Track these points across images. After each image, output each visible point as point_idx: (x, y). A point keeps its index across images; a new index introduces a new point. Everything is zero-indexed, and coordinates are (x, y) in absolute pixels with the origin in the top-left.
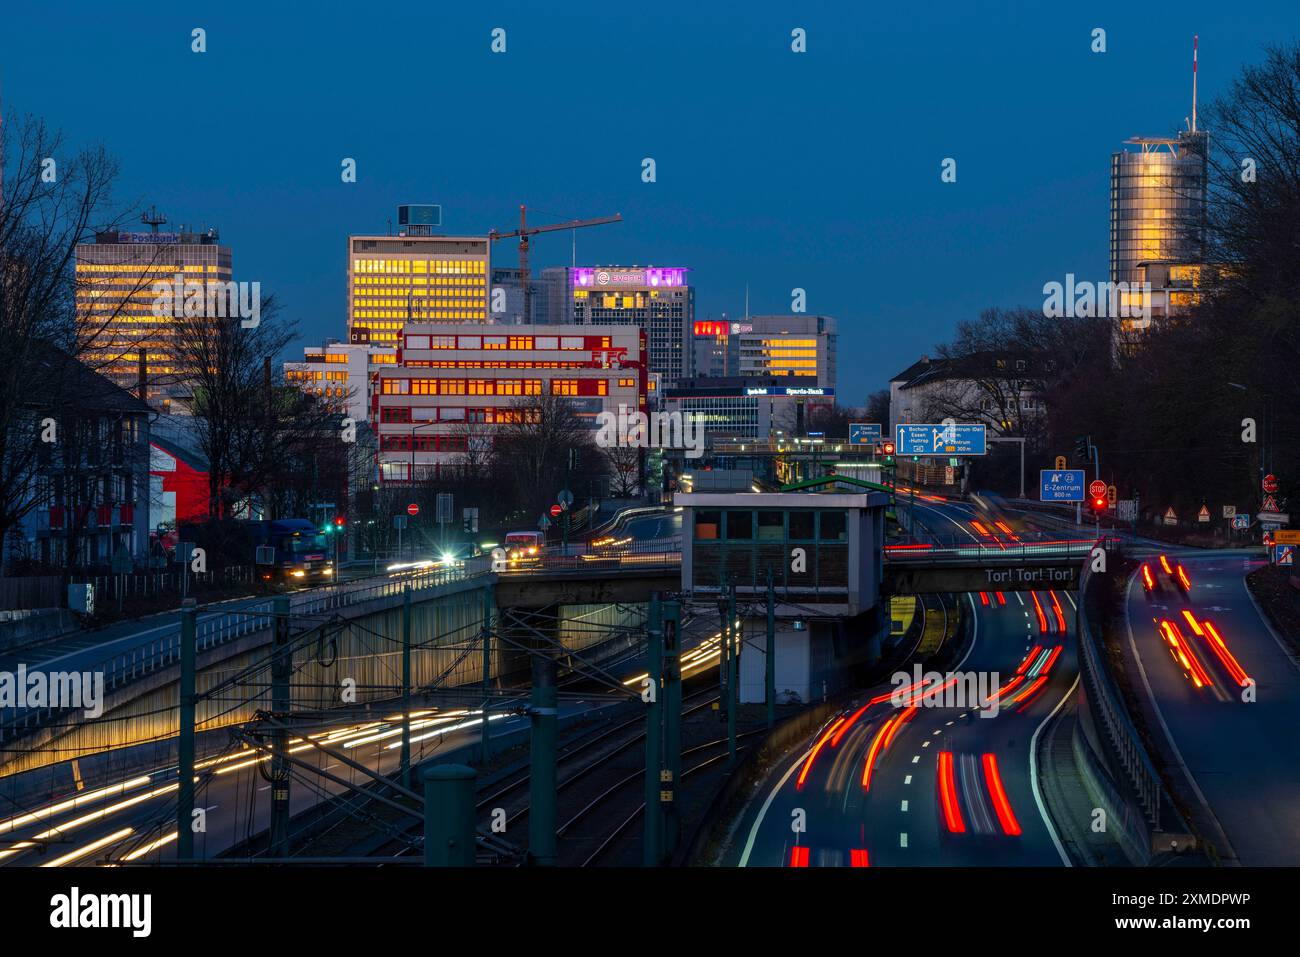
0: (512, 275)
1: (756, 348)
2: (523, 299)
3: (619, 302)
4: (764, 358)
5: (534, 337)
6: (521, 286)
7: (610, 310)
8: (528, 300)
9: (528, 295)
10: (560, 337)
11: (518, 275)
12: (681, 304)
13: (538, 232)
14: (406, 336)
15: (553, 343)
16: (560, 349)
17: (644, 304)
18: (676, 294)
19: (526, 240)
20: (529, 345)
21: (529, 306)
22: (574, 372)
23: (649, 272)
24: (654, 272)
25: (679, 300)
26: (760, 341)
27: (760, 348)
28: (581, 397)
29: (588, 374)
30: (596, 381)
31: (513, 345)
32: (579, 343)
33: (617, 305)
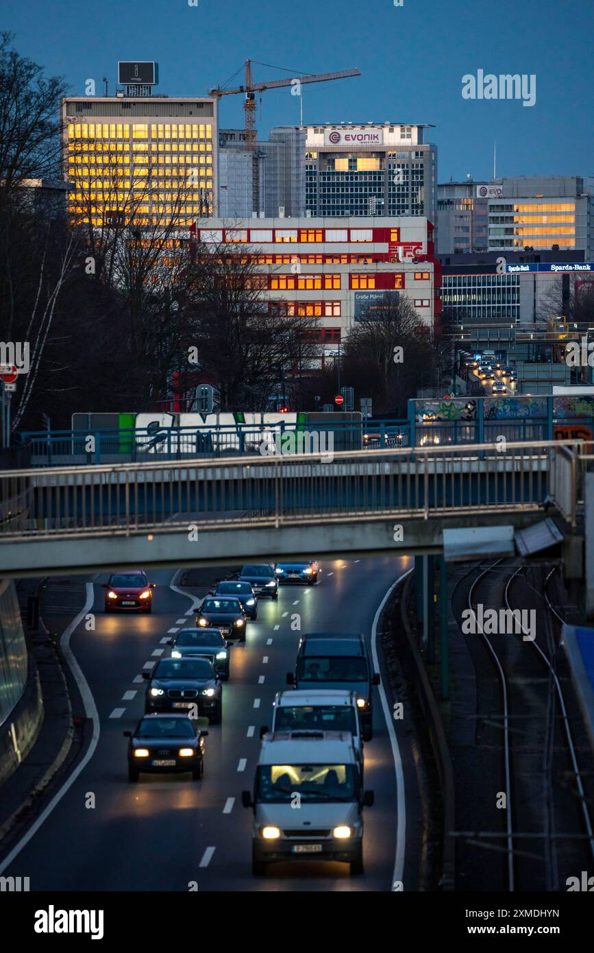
0: (237, 136)
1: (507, 214)
2: (251, 165)
3: (353, 164)
4: (516, 225)
5: (324, 230)
6: (247, 149)
7: (343, 173)
8: (256, 166)
9: (256, 160)
10: (349, 230)
11: (244, 137)
12: (422, 166)
13: (265, 88)
14: (199, 230)
15: (343, 236)
16: (349, 241)
17: (381, 166)
18: (417, 154)
19: (252, 97)
20: (319, 238)
21: (257, 172)
22: (371, 267)
23: (386, 130)
24: (391, 130)
25: (420, 161)
26: (511, 206)
27: (510, 214)
28: (379, 291)
29: (384, 267)
30: (394, 274)
31: (304, 237)
32: (369, 235)
33: (350, 167)
